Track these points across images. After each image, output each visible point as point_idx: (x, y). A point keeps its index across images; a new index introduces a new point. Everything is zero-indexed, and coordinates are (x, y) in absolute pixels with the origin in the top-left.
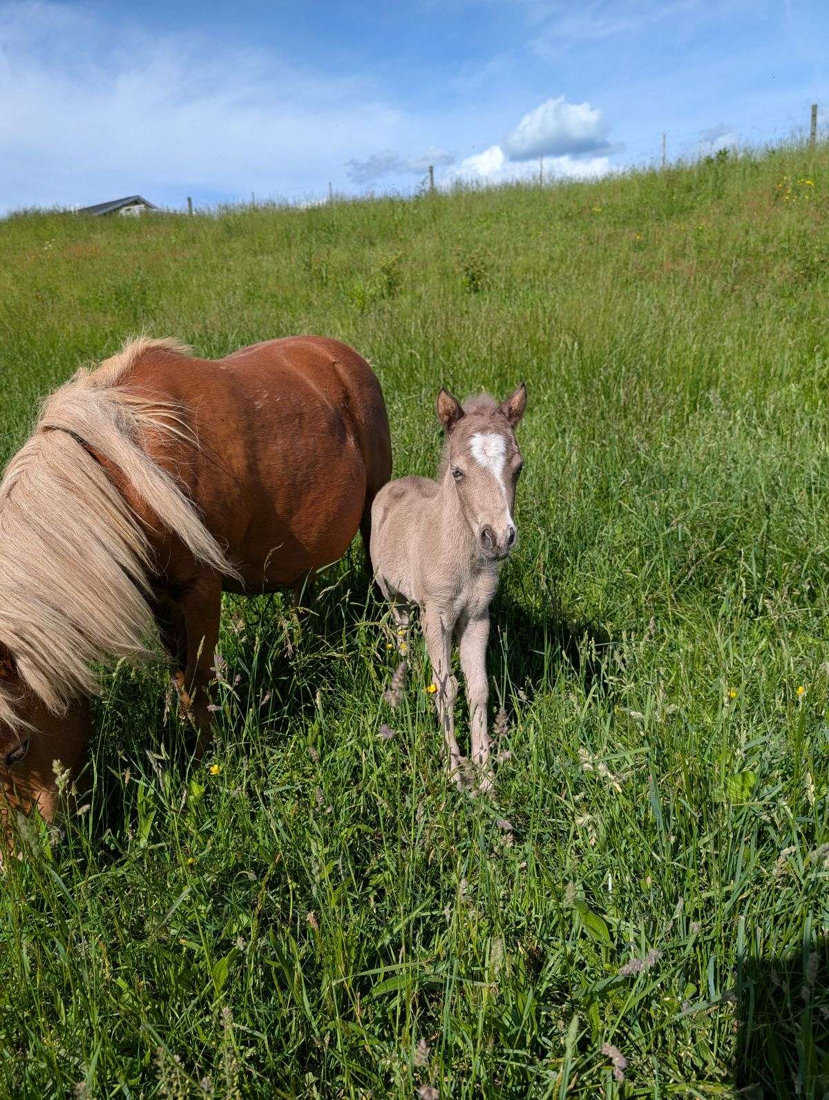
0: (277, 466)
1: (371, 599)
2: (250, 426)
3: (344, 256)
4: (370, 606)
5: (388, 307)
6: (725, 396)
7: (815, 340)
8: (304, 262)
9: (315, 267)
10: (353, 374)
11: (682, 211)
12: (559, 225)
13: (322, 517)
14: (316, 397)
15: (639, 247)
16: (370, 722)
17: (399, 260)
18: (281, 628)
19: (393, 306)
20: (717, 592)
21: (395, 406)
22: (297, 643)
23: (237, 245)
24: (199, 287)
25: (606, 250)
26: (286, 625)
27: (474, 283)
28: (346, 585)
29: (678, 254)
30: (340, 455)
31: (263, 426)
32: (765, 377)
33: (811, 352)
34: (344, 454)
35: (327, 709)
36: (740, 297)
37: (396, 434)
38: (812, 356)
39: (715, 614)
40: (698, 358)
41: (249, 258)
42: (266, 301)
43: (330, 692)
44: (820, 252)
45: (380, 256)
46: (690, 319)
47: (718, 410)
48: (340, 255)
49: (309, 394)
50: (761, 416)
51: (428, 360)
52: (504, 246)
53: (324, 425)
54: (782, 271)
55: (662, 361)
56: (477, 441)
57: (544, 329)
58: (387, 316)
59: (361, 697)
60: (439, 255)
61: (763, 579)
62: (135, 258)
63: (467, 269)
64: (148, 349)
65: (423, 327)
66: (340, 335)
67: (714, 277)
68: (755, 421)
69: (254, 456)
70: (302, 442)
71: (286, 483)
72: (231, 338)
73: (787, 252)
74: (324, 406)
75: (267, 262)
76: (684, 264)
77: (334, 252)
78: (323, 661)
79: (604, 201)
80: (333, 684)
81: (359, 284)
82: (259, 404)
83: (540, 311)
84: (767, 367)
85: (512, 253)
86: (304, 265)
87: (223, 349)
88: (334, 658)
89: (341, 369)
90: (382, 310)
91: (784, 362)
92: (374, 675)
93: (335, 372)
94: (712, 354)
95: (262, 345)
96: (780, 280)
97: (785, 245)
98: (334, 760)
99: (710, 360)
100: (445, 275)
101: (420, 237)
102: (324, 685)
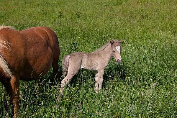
0: (32, 53)
1: (55, 81)
2: (26, 45)
3: (51, 9)
4: (54, 83)
5: (60, 20)
6: (127, 41)
7: (145, 30)
8: (42, 10)
9: (44, 11)
10: (51, 34)
11: (119, 4)
12: (95, 5)
13: (42, 64)
14: (42, 39)
15: (111, 11)
16: (54, 108)
17: (62, 11)
18: (35, 88)
19: (61, 20)
20: (125, 80)
21: (61, 41)
22: (38, 91)
23: (27, 5)
24: (18, 14)
25: (105, 11)
26: (36, 87)
27: (78, 16)
28: (49, 78)
29: (118, 13)
30: (47, 51)
31: (29, 45)
32: (135, 37)
33: (144, 33)
34: (48, 51)
35: (44, 106)
36: (131, 21)
37: (61, 47)
38: (144, 34)
39: (125, 84)
40: (122, 34)
41: (30, 8)
42: (33, 18)
43: (45, 102)
44: (146, 14)
45: (58, 10)
46: (121, 25)
47: (126, 44)
48: (50, 9)
49: (41, 39)
50: (134, 45)
51: (68, 32)
52: (84, 9)
53: (43, 45)
54: (138, 17)
55: (115, 34)
56: (117, 47)
57: (92, 27)
58: (59, 22)
59: (52, 102)
60: (71, 10)
61: (134, 78)
62: (4, 7)
63: (77, 13)
64: (4, 28)
65: (67, 25)
66: (49, 26)
67: (125, 17)
68: (133, 46)
69: (26, 51)
70: (38, 48)
71: (34, 57)
72: (25, 25)
73: (139, 13)
74: (44, 41)
75: (34, 10)
76: (120, 14)
77: (49, 8)
78: (44, 95)
79: (104, 1)
80: (46, 100)
81: (54, 15)
82: (28, 40)
83: (91, 23)
84: (136, 35)
85: (86, 10)
86: (42, 11)
87: (24, 28)
88: (46, 94)
89: (48, 33)
90: (58, 21)
91: (139, 34)
92: (55, 98)
93: (47, 34)
94: (125, 32)
95: (31, 28)
96: (138, 19)
97: (139, 12)
98: (46, 116)
99: (125, 34)
100: (72, 14)
101: (67, 6)
102: (44, 100)
